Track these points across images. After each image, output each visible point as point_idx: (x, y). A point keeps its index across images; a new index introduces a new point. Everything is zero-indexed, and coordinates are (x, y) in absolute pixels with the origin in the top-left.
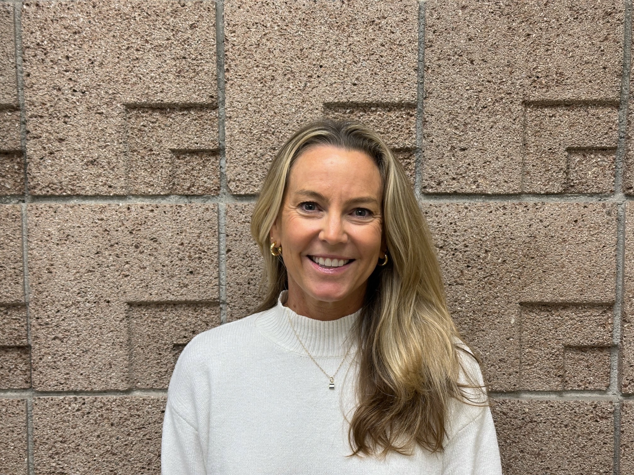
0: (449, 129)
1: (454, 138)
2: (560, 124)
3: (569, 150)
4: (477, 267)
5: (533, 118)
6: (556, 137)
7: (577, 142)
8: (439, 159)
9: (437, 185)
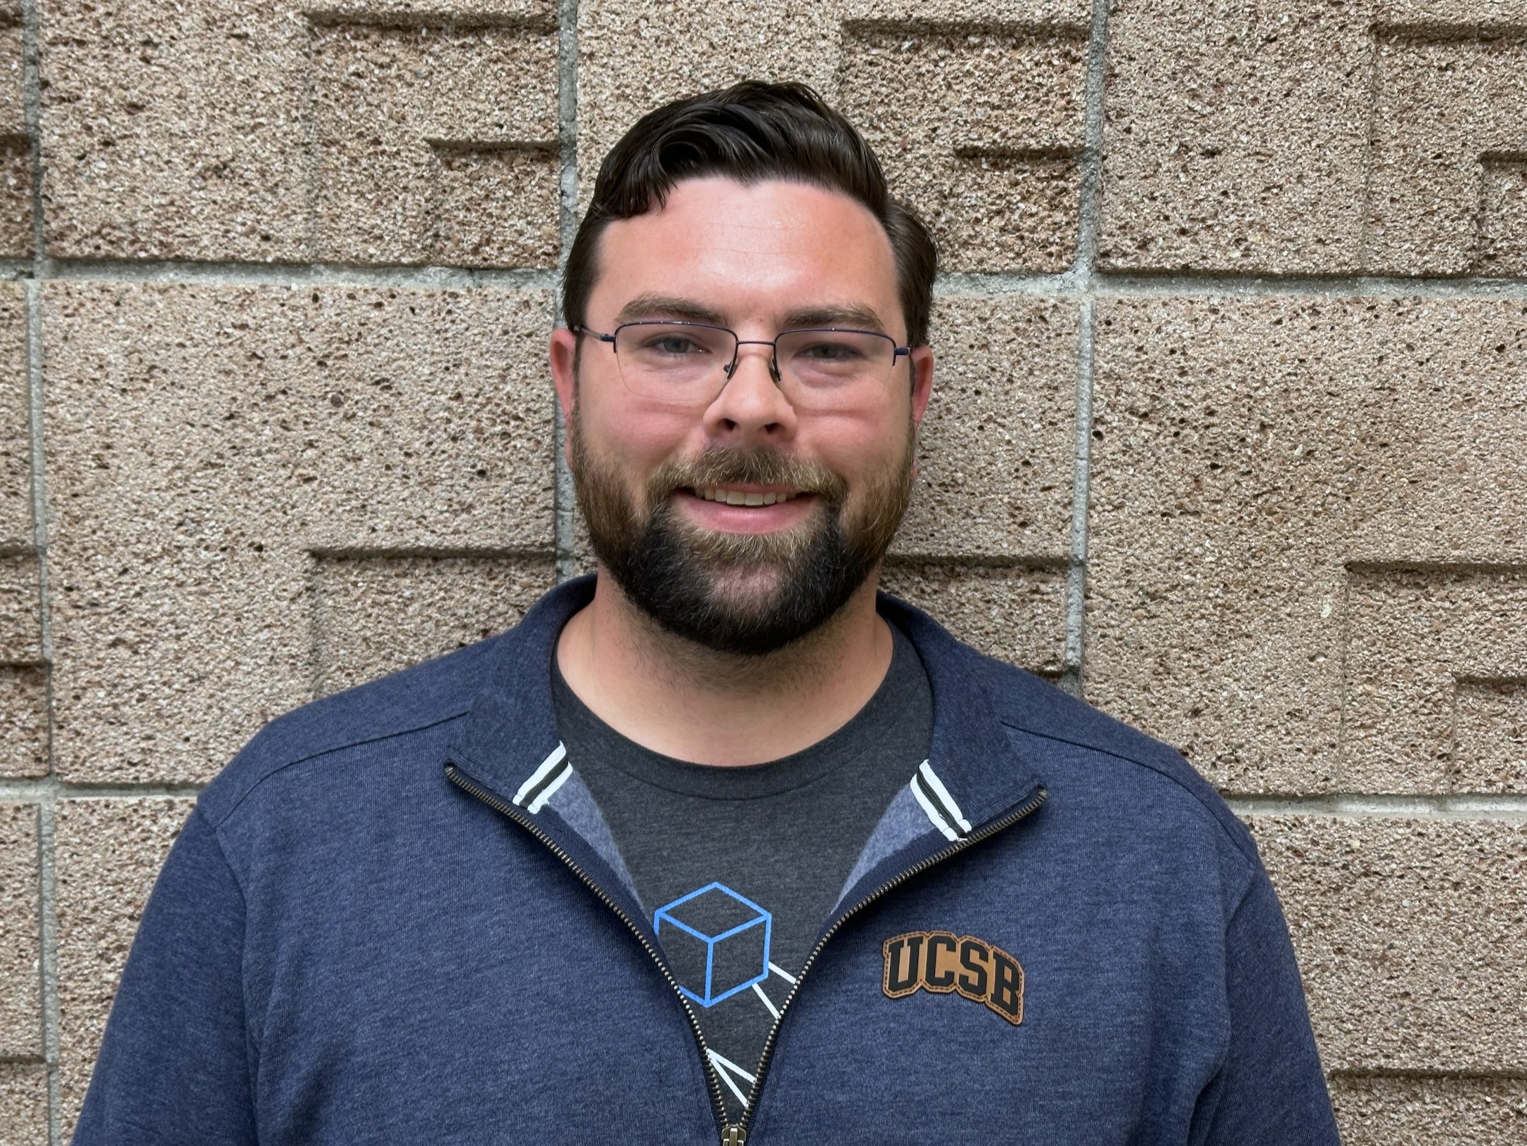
0: (1175, 98)
1: (1186, 121)
2: (1465, 90)
3: (1488, 159)
4: (1237, 467)
5: (1396, 71)
6: (1455, 124)
7: (1508, 139)
8: (1146, 177)
9: (1139, 248)
